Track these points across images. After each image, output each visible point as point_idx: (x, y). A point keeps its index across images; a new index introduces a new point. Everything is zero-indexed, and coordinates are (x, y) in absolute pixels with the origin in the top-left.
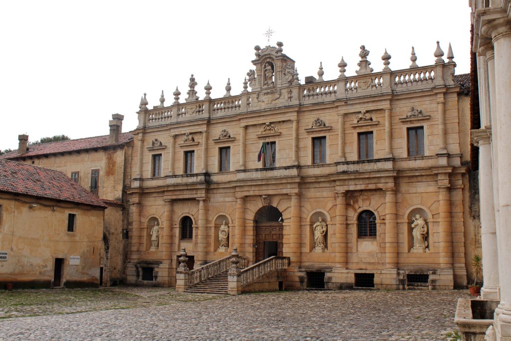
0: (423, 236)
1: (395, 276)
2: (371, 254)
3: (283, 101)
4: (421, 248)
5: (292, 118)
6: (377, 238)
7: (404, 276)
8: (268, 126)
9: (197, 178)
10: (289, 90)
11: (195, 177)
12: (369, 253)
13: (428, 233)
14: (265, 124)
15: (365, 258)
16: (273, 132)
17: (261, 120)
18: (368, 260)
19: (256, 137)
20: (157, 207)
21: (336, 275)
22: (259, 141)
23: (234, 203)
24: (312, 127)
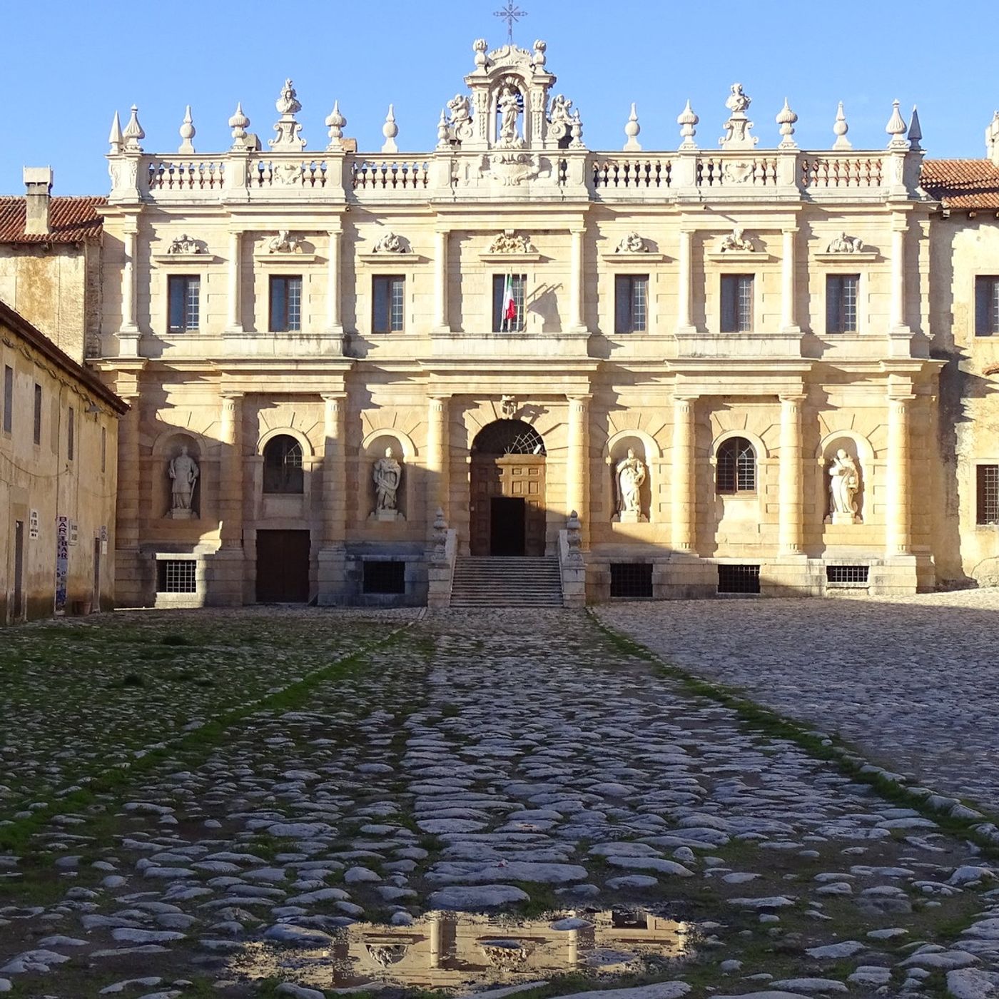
0: (852, 492)
1: (803, 570)
2: (745, 526)
3: (546, 185)
4: (849, 515)
5: (571, 227)
6: (758, 492)
7: (821, 570)
8: (510, 236)
9: (319, 345)
10: (562, 161)
11: (314, 342)
12: (743, 525)
13: (861, 487)
14: (503, 231)
15: (734, 534)
16: (523, 253)
17: (492, 222)
18: (740, 539)
19: (480, 258)
20: (190, 409)
21: (678, 569)
22: (483, 270)
23: (418, 409)
24: (617, 250)
